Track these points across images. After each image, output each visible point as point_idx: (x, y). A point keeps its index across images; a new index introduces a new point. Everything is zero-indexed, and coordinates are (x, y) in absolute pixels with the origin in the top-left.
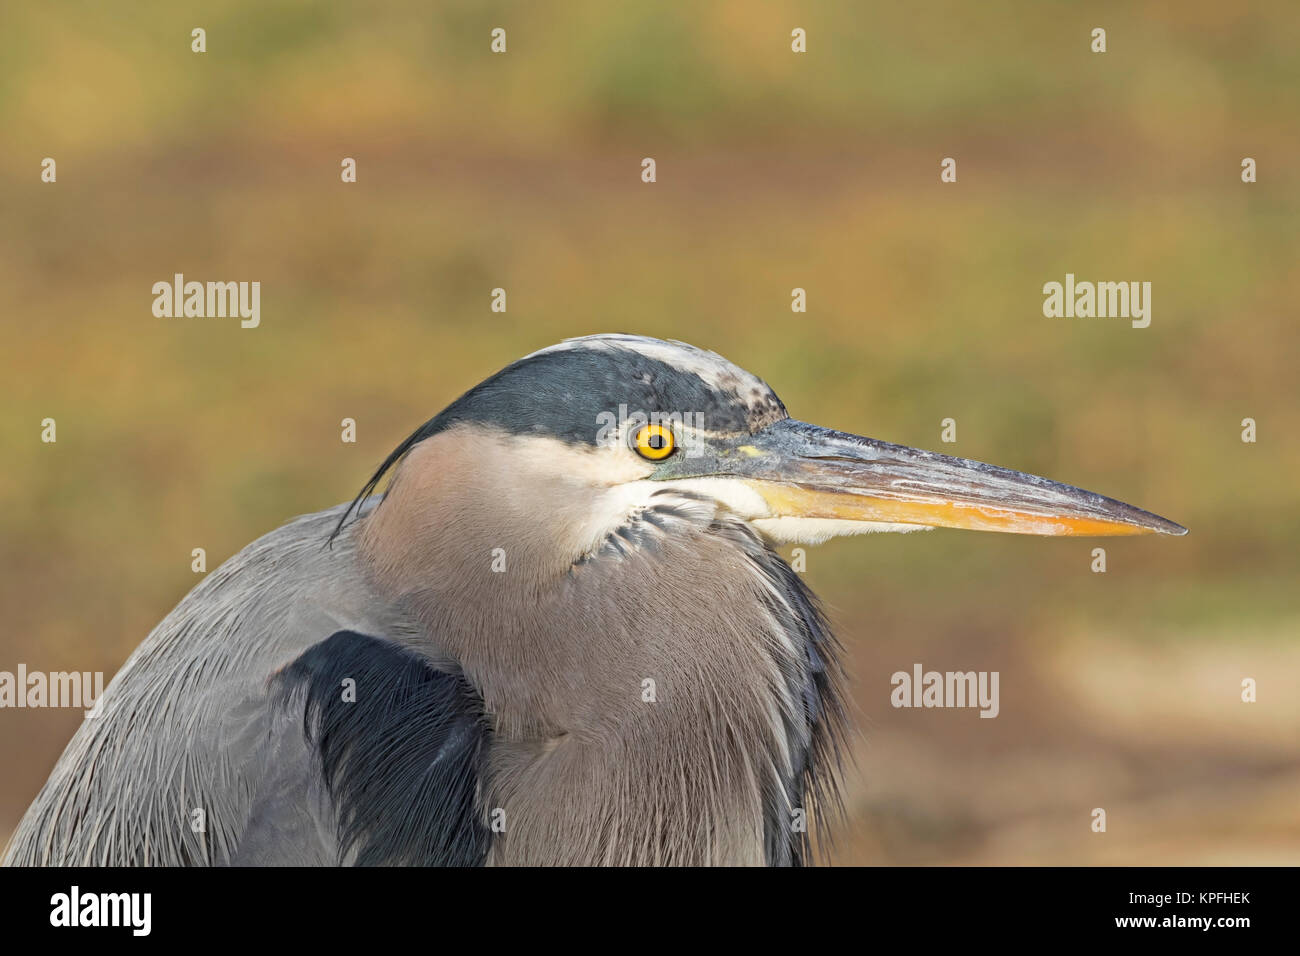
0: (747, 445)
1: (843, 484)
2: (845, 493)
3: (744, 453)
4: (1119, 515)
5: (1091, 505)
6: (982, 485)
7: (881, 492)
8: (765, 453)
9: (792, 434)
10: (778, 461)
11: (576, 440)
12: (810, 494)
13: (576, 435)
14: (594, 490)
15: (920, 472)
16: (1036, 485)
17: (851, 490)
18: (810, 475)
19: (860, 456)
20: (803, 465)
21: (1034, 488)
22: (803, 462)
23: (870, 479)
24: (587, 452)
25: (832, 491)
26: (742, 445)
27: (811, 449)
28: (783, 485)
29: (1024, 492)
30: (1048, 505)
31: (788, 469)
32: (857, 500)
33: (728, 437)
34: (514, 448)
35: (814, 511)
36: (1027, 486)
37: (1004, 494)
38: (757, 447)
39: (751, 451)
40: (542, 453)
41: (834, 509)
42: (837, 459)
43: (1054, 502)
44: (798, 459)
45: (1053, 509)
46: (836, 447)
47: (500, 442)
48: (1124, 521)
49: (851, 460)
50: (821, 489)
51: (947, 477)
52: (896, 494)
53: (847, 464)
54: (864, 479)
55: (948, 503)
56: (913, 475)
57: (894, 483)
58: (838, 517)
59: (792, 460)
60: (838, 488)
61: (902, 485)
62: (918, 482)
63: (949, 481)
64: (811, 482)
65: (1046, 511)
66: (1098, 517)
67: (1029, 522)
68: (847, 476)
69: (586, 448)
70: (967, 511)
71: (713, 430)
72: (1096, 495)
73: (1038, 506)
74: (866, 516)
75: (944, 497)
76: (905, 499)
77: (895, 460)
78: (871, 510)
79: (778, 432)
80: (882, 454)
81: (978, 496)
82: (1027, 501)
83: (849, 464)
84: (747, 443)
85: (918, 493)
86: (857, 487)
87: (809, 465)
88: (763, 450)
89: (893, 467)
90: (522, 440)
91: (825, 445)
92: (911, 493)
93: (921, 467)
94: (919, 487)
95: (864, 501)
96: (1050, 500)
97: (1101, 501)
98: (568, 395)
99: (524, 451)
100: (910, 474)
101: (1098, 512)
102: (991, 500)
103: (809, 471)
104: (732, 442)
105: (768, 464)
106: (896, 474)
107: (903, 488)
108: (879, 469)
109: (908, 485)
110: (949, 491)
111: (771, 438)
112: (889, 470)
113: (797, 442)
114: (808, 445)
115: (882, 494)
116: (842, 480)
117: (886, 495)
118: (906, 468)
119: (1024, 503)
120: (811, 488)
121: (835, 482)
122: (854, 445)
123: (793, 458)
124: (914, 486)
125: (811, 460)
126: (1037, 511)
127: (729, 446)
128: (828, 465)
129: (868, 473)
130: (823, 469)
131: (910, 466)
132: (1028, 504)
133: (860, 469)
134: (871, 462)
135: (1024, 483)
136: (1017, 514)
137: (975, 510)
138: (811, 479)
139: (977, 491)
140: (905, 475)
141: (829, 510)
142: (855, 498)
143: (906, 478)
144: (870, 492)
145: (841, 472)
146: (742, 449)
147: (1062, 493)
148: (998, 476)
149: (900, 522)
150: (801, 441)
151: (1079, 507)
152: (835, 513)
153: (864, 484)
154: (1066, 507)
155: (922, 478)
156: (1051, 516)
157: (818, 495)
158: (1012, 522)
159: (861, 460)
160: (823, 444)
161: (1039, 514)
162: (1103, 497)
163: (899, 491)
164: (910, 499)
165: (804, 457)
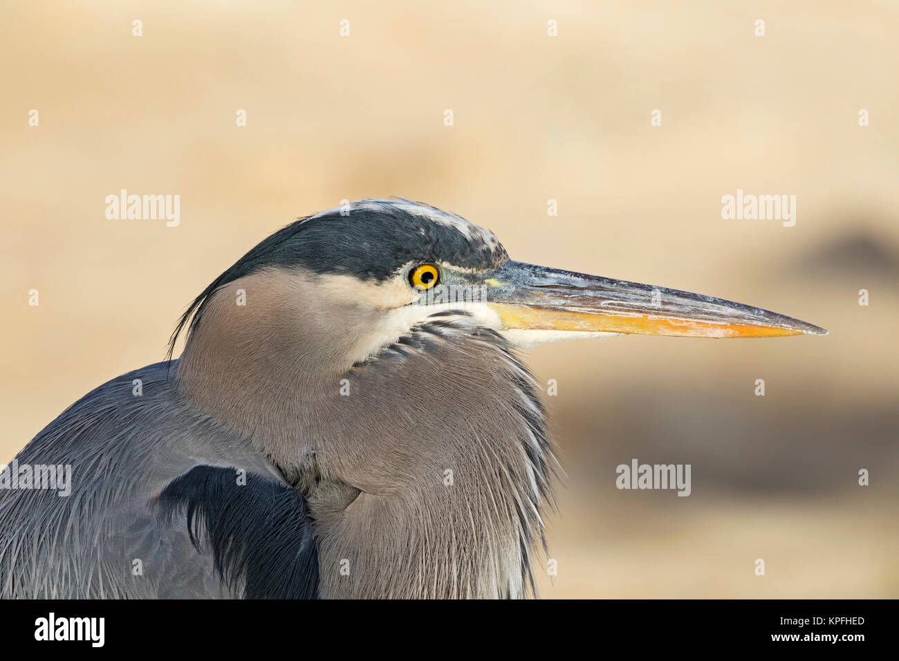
0: (490, 278)
1: (563, 305)
2: (565, 311)
3: (488, 284)
4: (777, 322)
5: (756, 316)
6: (670, 303)
7: (593, 309)
8: (503, 284)
9: (520, 270)
10: (513, 289)
11: (369, 276)
12: (536, 312)
13: (369, 273)
14: (379, 313)
15: (622, 295)
16: (711, 302)
17: (569, 309)
18: (538, 299)
19: (574, 284)
20: (533, 292)
21: (711, 304)
22: (533, 290)
23: (584, 301)
24: (378, 285)
25: (555, 309)
26: (488, 278)
27: (537, 281)
28: (517, 307)
29: (703, 307)
30: (722, 316)
31: (522, 295)
32: (573, 316)
33: (480, 272)
34: (319, 283)
35: (537, 325)
36: (705, 303)
37: (688, 309)
38: (499, 279)
39: (494, 282)
40: (341, 286)
41: (553, 323)
42: (556, 287)
43: (727, 313)
44: (528, 288)
45: (727, 319)
46: (554, 278)
47: (308, 279)
48: (781, 326)
49: (567, 288)
50: (546, 308)
51: (643, 298)
52: (604, 311)
53: (565, 290)
54: (580, 300)
55: (645, 316)
56: (617, 297)
57: (603, 303)
58: (554, 328)
59: (524, 289)
60: (560, 307)
61: (609, 304)
62: (621, 302)
63: (644, 301)
64: (539, 304)
65: (720, 321)
66: (760, 324)
67: (704, 329)
68: (567, 299)
69: (375, 282)
70: (659, 322)
71: (470, 268)
72: (758, 309)
73: (714, 317)
74: (576, 327)
75: (641, 312)
76: (611, 314)
77: (600, 287)
78: (582, 323)
79: (510, 269)
80: (589, 283)
81: (668, 311)
82: (706, 313)
83: (568, 291)
84: (492, 276)
85: (621, 310)
86: (574, 306)
87: (537, 291)
88: (501, 282)
89: (600, 292)
90: (325, 277)
91: (546, 278)
92: (616, 310)
93: (621, 292)
94: (622, 305)
95: (578, 316)
96: (723, 313)
97: (762, 312)
98: (365, 244)
99: (326, 285)
100: (614, 296)
101: (761, 320)
102: (677, 314)
103: (537, 296)
104: (481, 276)
105: (506, 291)
106: (604, 296)
107: (610, 306)
108: (591, 294)
109: (614, 305)
110: (646, 308)
111: (507, 273)
112: (598, 294)
113: (525, 276)
114: (533, 278)
115: (594, 311)
116: (563, 301)
117: (597, 312)
118: (610, 293)
119: (704, 315)
120: (539, 307)
121: (557, 304)
122: (568, 277)
123: (524, 286)
124: (619, 305)
125: (538, 288)
126: (713, 320)
127: (479, 279)
128: (551, 292)
129: (583, 296)
130: (548, 294)
131: (612, 291)
132: (706, 316)
133: (575, 294)
134: (583, 289)
135: (702, 301)
136: (698, 323)
137: (665, 321)
138: (538, 301)
139: (667, 307)
140: (611, 298)
141: (549, 324)
142: (572, 314)
143: (612, 300)
144: (584, 310)
145: (562, 296)
146: (487, 281)
147: (731, 307)
148: (681, 297)
149: (603, 331)
150: (527, 275)
151: (746, 317)
152: (553, 325)
153: (580, 304)
154: (736, 317)
155: (624, 299)
156: (724, 323)
157: (541, 313)
158: (691, 329)
159: (574, 288)
160: (544, 276)
161: (714, 322)
162: (763, 310)
163: (608, 308)
164: (615, 314)
165: (533, 286)
